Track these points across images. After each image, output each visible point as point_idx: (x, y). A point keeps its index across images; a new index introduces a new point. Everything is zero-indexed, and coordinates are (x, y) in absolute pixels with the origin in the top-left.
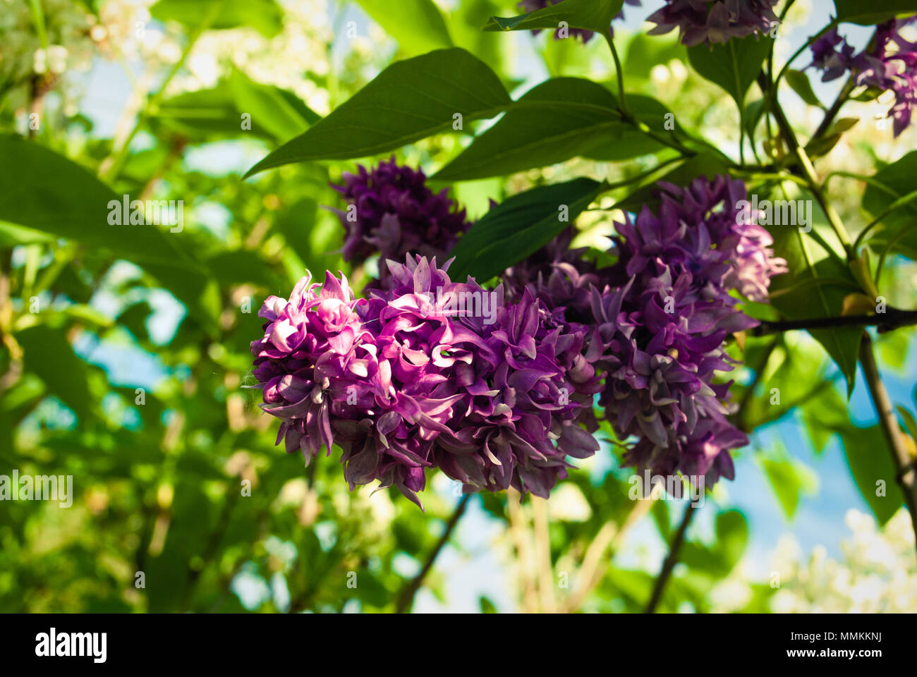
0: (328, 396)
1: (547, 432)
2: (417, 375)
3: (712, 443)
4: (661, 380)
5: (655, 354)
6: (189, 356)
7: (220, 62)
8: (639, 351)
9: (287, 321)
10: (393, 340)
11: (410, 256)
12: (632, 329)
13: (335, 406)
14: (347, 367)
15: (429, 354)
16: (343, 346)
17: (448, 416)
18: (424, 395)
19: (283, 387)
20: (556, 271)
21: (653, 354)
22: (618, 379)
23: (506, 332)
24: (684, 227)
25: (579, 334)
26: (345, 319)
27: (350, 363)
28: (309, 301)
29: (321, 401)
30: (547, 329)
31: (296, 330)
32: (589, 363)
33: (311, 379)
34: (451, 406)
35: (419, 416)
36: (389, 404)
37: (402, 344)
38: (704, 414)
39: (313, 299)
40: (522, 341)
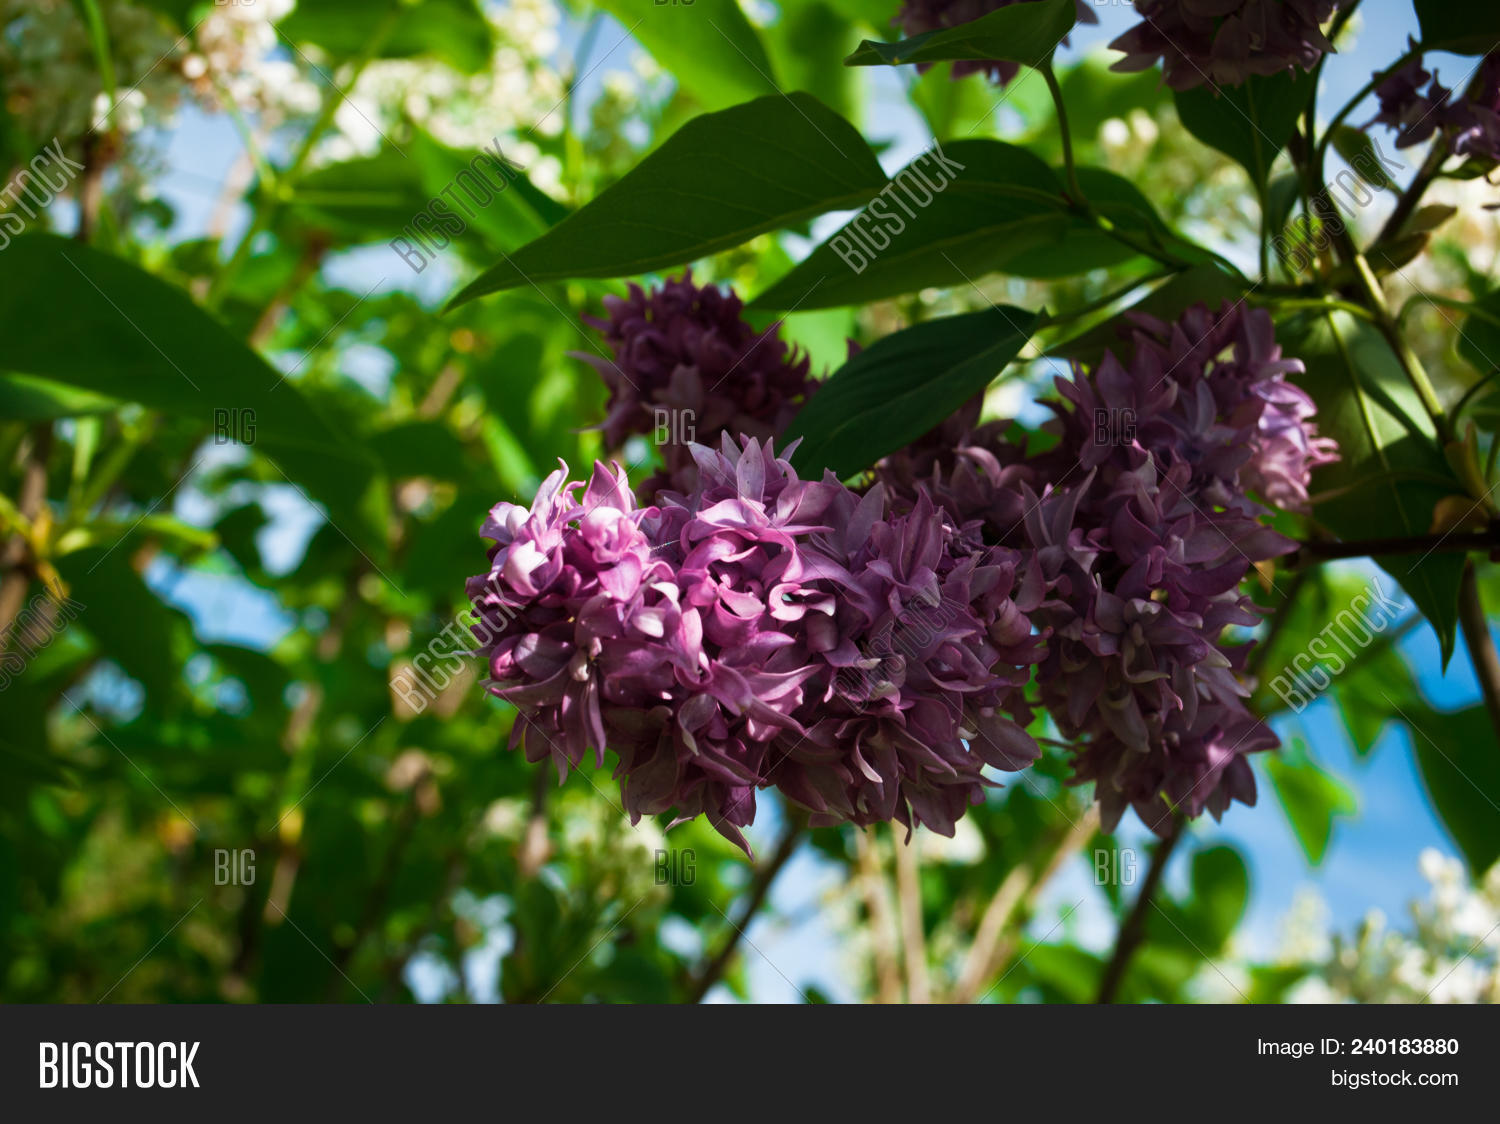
0: (598, 669)
1: (955, 727)
2: (745, 634)
3: (1219, 745)
4: (1140, 640)
5: (1130, 598)
6: (328, 593)
7: (384, 112)
8: (1105, 594)
9: (531, 544)
10: (706, 576)
11: (729, 437)
12: (1093, 556)
13: (610, 685)
14: (629, 621)
15: (764, 599)
16: (623, 586)
17: (795, 702)
18: (755, 667)
19: (524, 653)
20: (963, 459)
21: (1127, 598)
22: (1069, 640)
23: (889, 562)
24: (1175, 387)
25: (1008, 565)
26: (625, 541)
27: (635, 614)
28: (565, 511)
29: (586, 676)
30: (955, 557)
31: (546, 560)
32: (1022, 612)
33: (570, 639)
34: (801, 685)
35: (747, 701)
36: (698, 682)
37: (719, 582)
38: (1208, 697)
39: (571, 507)
40: (915, 577)
